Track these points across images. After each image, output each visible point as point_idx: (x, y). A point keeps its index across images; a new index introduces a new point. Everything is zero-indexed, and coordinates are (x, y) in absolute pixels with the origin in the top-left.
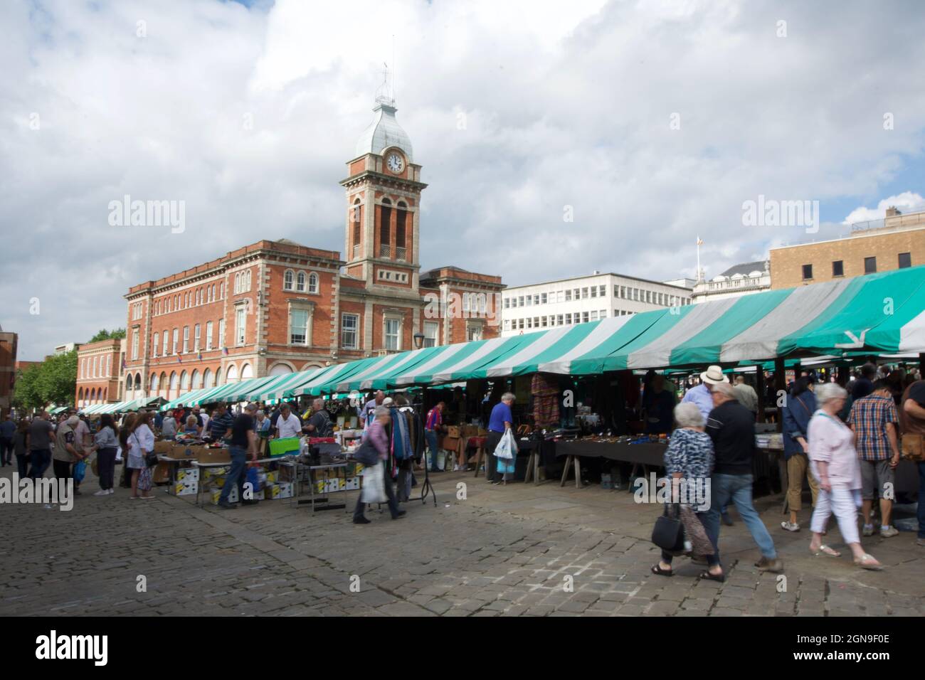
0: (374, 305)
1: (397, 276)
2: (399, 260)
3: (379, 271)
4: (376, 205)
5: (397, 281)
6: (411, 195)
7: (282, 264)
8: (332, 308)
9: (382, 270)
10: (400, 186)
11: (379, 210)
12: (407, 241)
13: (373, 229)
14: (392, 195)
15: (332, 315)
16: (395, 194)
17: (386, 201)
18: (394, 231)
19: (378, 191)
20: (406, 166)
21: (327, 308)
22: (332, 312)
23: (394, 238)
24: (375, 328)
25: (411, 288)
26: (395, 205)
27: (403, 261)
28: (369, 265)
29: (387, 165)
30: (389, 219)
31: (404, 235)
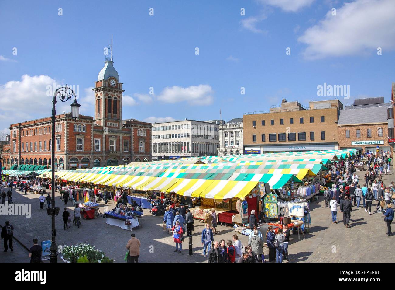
0: (106, 135)
1: (114, 124)
2: (114, 119)
3: (107, 123)
4: (106, 99)
5: (114, 126)
6: (118, 94)
7: (73, 122)
9: (108, 123)
10: (115, 91)
11: (107, 101)
12: (118, 112)
13: (105, 107)
14: (112, 95)
15: (91, 140)
16: (113, 94)
17: (110, 97)
18: (112, 108)
19: (107, 94)
20: (117, 84)
21: (89, 137)
22: (91, 138)
23: (113, 111)
24: (106, 143)
25: (119, 128)
26: (113, 98)
27: (116, 119)
28: (104, 121)
29: (110, 84)
30: (111, 103)
31: (117, 109)
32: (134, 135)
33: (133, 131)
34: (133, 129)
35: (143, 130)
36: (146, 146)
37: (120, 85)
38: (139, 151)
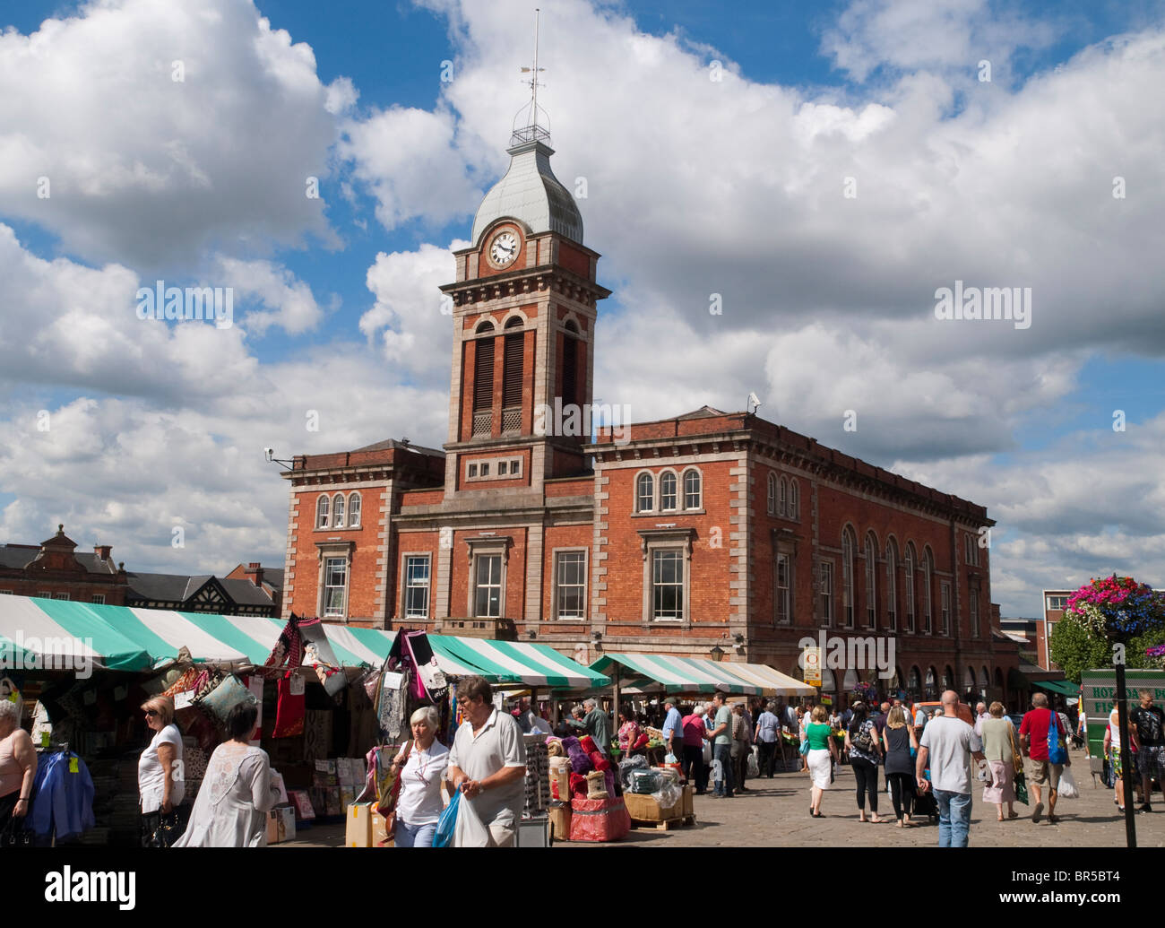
0: (454, 531)
1: (502, 466)
2: (506, 433)
3: (468, 463)
4: (464, 343)
5: (503, 477)
6: (527, 298)
7: (313, 488)
8: (380, 548)
10: (504, 291)
11: (471, 349)
12: (526, 391)
13: (458, 388)
14: (493, 313)
15: (379, 561)
16: (500, 307)
17: (486, 326)
18: (498, 379)
19: (467, 316)
20: (524, 245)
21: (371, 548)
22: (379, 555)
23: (500, 394)
25: (530, 484)
26: (499, 329)
27: (516, 433)
28: (451, 458)
29: (488, 260)
30: (493, 358)
31: (521, 380)
32: (605, 510)
33: (604, 488)
34: (603, 473)
35: (679, 471)
36: (704, 575)
37: (537, 247)
38: (641, 617)
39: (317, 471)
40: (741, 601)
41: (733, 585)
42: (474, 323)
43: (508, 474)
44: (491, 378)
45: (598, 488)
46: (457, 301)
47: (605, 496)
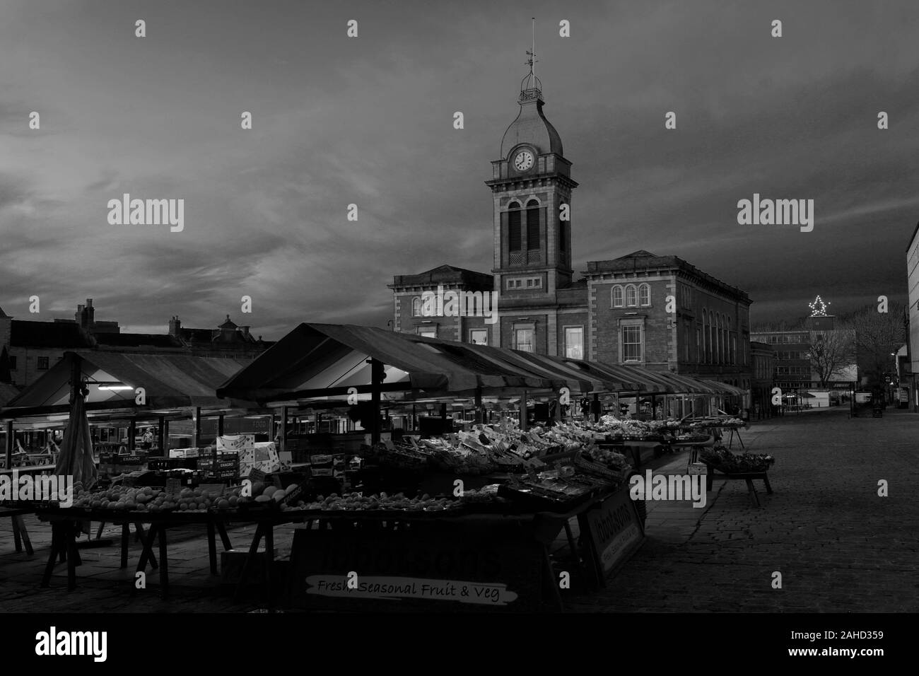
1: (529, 282)
2: (530, 264)
3: (508, 280)
4: (501, 213)
5: (530, 287)
6: (541, 190)
7: (409, 293)
8: (455, 327)
9: (510, 279)
10: (526, 184)
11: (506, 217)
12: (542, 242)
14: (519, 197)
15: (456, 334)
16: (523, 194)
17: (515, 205)
18: (524, 234)
19: (503, 198)
20: (536, 160)
21: (451, 327)
22: (456, 331)
23: (525, 242)
24: (504, 341)
25: (547, 292)
26: (523, 207)
27: (537, 264)
28: (497, 277)
29: (514, 166)
30: (520, 222)
31: (539, 235)
32: (595, 306)
33: (593, 294)
34: (593, 286)
35: (637, 285)
36: (653, 339)
37: (545, 161)
38: (618, 361)
39: (412, 284)
40: (674, 351)
41: (669, 344)
42: (506, 203)
43: (533, 286)
44: (520, 233)
45: (590, 294)
46: (496, 189)
47: (595, 298)
